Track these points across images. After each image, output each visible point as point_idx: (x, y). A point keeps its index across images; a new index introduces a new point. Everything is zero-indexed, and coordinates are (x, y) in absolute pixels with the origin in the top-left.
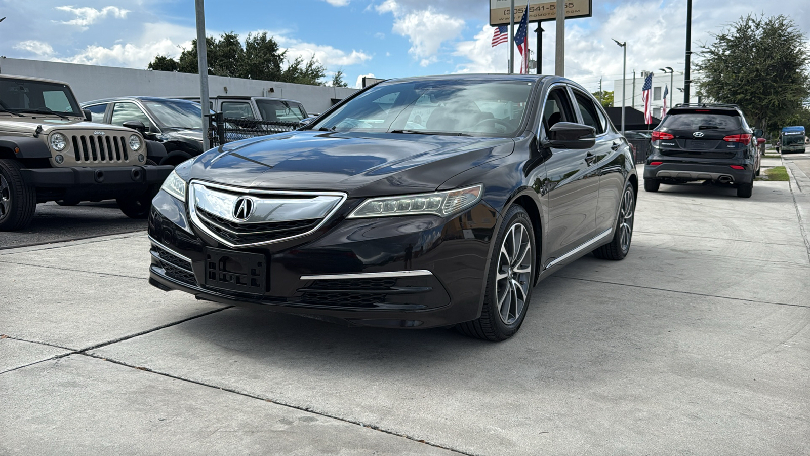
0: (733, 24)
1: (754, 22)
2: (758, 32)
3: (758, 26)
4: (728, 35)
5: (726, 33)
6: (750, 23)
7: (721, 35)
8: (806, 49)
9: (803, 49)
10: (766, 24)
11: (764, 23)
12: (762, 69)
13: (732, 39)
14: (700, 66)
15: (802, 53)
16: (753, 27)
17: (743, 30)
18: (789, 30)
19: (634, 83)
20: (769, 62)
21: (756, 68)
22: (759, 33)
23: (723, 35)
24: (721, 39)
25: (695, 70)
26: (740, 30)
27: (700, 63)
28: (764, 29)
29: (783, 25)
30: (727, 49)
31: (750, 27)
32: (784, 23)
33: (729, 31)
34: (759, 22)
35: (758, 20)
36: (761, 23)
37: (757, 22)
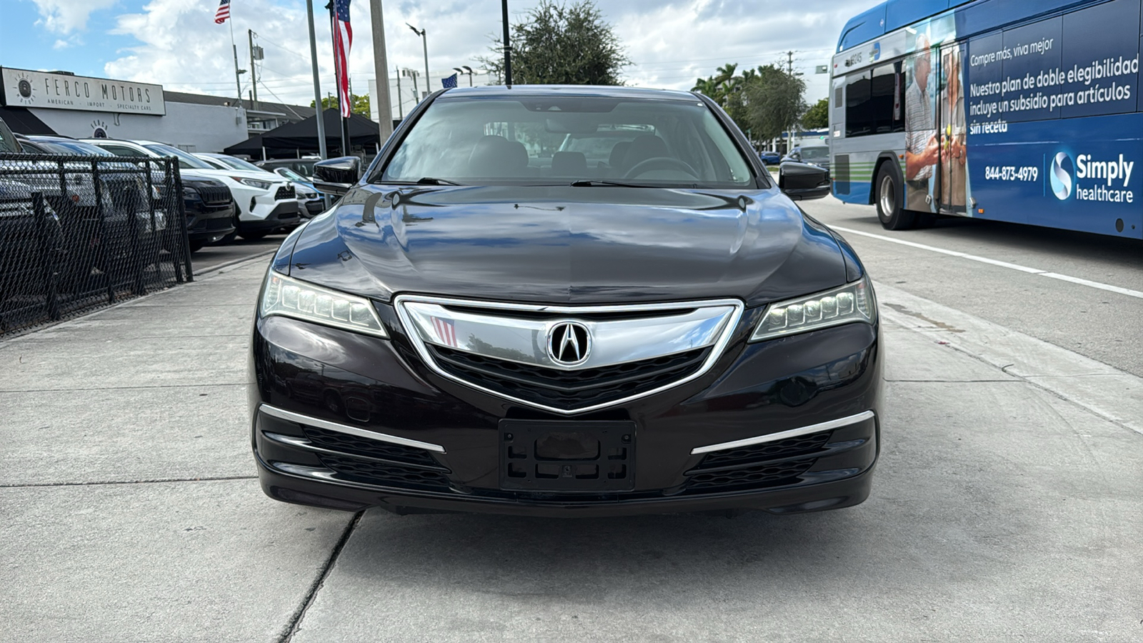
0: (531, 11)
1: (555, 8)
2: (562, 22)
3: (560, 15)
4: (526, 25)
5: (525, 22)
6: (552, 11)
7: (518, 25)
8: (618, 48)
9: (614, 48)
10: (571, 12)
11: (568, 11)
12: (572, 71)
13: (531, 30)
14: (497, 66)
15: (614, 52)
16: (555, 16)
17: (543, 19)
18: (597, 23)
19: (399, 85)
20: (579, 63)
21: (565, 70)
22: (563, 25)
23: (521, 25)
24: (518, 31)
25: (491, 70)
26: (540, 19)
27: (496, 62)
28: (567, 19)
29: (590, 15)
30: (526, 44)
31: (551, 16)
32: (591, 12)
33: (528, 19)
34: (562, 10)
35: (561, 8)
36: (564, 11)
37: (559, 9)
